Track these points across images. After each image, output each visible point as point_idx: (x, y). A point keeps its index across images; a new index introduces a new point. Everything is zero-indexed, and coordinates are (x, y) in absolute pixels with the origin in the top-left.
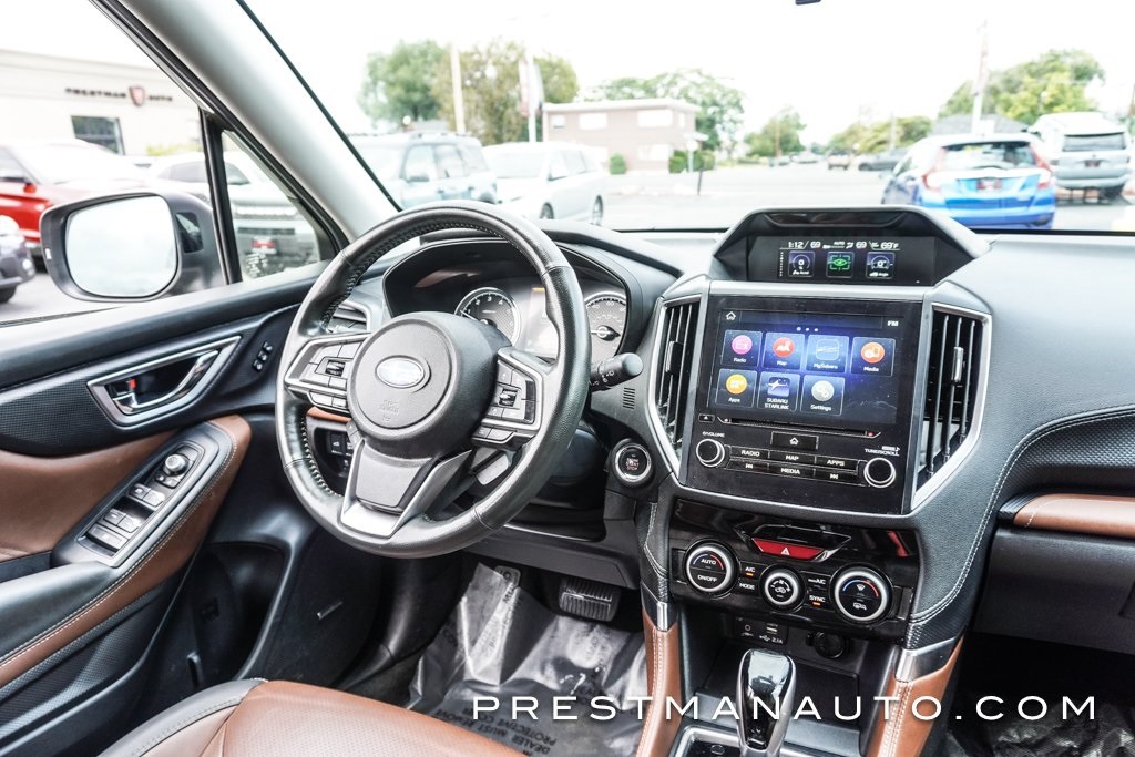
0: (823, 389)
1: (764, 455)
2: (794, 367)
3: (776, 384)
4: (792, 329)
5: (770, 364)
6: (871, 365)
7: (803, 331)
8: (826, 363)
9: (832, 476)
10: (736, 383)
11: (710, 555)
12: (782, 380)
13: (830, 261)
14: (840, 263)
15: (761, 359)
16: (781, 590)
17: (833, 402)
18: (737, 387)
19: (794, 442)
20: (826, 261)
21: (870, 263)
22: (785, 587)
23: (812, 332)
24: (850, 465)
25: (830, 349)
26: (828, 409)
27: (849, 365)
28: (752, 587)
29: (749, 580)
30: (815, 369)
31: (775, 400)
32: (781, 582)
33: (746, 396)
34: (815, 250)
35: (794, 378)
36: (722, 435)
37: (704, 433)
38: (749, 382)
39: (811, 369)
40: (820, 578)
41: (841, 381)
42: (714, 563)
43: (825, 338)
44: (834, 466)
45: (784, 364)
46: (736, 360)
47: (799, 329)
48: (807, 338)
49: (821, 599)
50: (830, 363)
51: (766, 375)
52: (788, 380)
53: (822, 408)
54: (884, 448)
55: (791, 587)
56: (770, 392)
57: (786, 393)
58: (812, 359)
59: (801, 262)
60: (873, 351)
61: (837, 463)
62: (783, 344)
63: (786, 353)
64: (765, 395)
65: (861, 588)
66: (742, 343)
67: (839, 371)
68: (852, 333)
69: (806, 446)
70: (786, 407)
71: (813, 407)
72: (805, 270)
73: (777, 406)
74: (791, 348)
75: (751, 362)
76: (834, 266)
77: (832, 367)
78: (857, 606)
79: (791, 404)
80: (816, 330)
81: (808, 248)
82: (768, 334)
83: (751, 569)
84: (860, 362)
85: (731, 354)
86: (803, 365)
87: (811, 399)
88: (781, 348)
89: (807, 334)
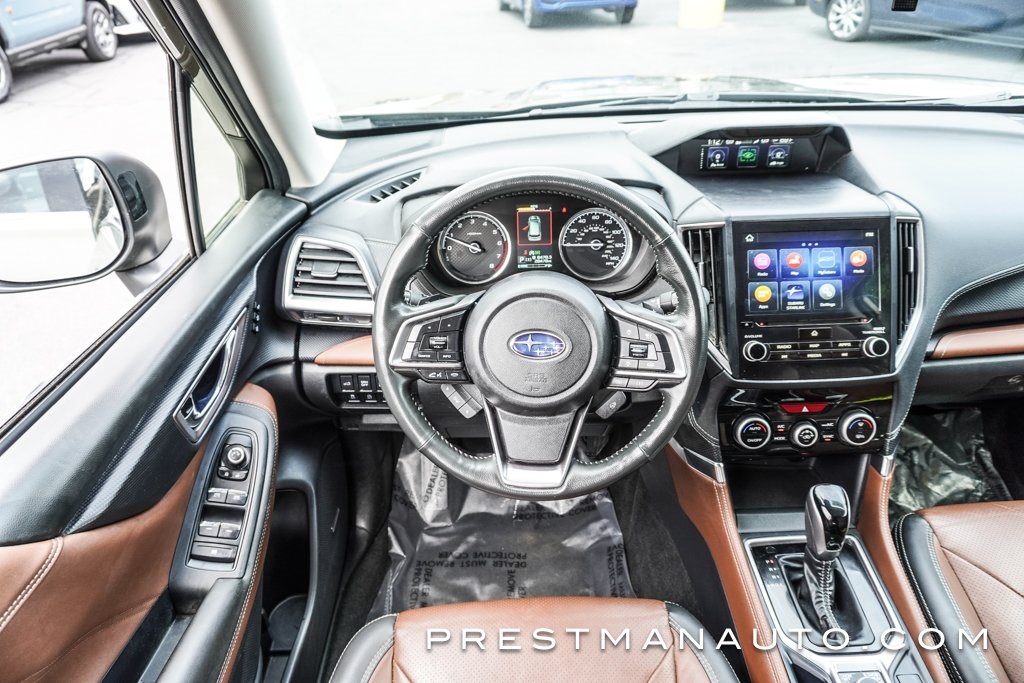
0: (827, 290)
1: (794, 347)
2: (803, 276)
3: (793, 290)
4: (797, 245)
5: (786, 275)
6: (858, 268)
7: (806, 247)
8: (827, 269)
9: (843, 355)
10: (763, 293)
11: (756, 423)
12: (799, 287)
13: (740, 155)
14: (748, 155)
15: (779, 272)
16: (807, 437)
17: (835, 299)
18: (764, 296)
19: (815, 334)
20: (737, 154)
21: (771, 154)
22: (809, 434)
23: (813, 246)
24: (855, 345)
25: (828, 259)
26: (833, 305)
27: (843, 270)
28: (783, 438)
29: (781, 434)
30: (820, 276)
31: (794, 303)
32: (807, 431)
33: (772, 302)
34: (729, 146)
35: (805, 283)
36: (760, 336)
37: (746, 337)
38: (773, 291)
39: (817, 276)
40: (829, 422)
41: (839, 282)
42: (759, 428)
43: (824, 250)
44: (845, 347)
45: (797, 274)
46: (759, 274)
47: (804, 245)
48: (810, 252)
49: (831, 436)
50: (831, 269)
51: (785, 284)
52: (801, 287)
53: (827, 304)
54: (875, 329)
55: (814, 433)
56: (789, 297)
57: (801, 297)
58: (817, 268)
59: (718, 156)
60: (859, 257)
61: (845, 344)
62: (794, 257)
63: (797, 265)
64: (786, 300)
65: (861, 424)
66: (762, 259)
67: (837, 275)
68: (843, 244)
69: (824, 335)
70: (803, 308)
71: (822, 305)
72: (720, 163)
73: (796, 308)
74: (800, 260)
75: (771, 275)
76: (743, 158)
77: (831, 272)
78: (858, 437)
79: (806, 304)
80: (817, 244)
81: (724, 144)
82: (781, 251)
83: (782, 426)
84: (851, 267)
85: (755, 270)
86: (811, 273)
87: (820, 299)
88: (792, 262)
89: (810, 248)
